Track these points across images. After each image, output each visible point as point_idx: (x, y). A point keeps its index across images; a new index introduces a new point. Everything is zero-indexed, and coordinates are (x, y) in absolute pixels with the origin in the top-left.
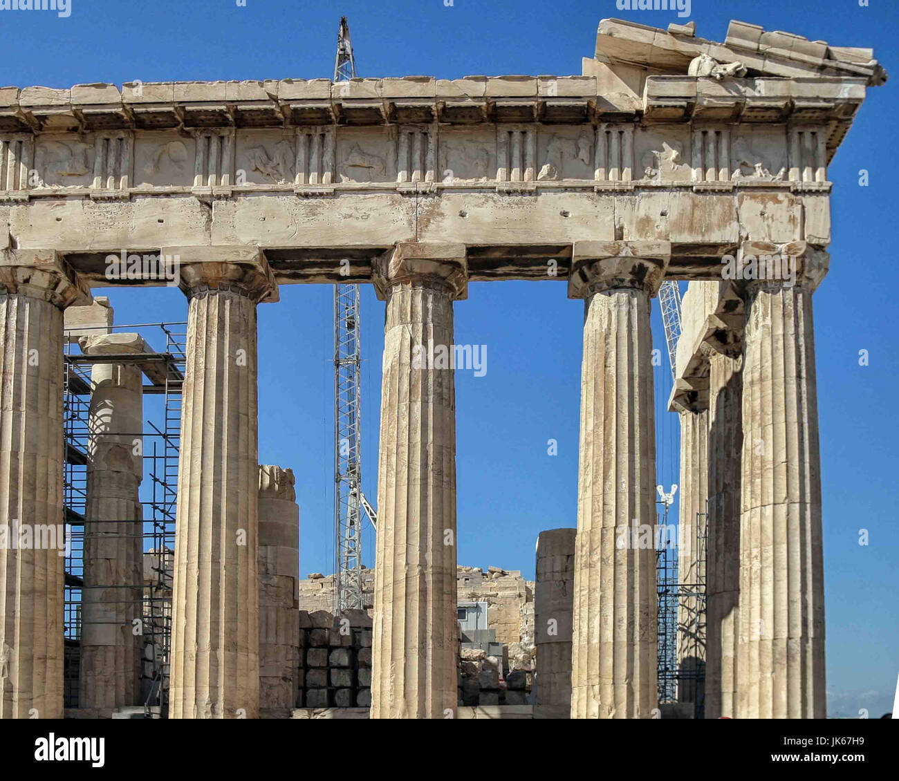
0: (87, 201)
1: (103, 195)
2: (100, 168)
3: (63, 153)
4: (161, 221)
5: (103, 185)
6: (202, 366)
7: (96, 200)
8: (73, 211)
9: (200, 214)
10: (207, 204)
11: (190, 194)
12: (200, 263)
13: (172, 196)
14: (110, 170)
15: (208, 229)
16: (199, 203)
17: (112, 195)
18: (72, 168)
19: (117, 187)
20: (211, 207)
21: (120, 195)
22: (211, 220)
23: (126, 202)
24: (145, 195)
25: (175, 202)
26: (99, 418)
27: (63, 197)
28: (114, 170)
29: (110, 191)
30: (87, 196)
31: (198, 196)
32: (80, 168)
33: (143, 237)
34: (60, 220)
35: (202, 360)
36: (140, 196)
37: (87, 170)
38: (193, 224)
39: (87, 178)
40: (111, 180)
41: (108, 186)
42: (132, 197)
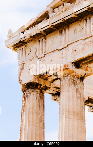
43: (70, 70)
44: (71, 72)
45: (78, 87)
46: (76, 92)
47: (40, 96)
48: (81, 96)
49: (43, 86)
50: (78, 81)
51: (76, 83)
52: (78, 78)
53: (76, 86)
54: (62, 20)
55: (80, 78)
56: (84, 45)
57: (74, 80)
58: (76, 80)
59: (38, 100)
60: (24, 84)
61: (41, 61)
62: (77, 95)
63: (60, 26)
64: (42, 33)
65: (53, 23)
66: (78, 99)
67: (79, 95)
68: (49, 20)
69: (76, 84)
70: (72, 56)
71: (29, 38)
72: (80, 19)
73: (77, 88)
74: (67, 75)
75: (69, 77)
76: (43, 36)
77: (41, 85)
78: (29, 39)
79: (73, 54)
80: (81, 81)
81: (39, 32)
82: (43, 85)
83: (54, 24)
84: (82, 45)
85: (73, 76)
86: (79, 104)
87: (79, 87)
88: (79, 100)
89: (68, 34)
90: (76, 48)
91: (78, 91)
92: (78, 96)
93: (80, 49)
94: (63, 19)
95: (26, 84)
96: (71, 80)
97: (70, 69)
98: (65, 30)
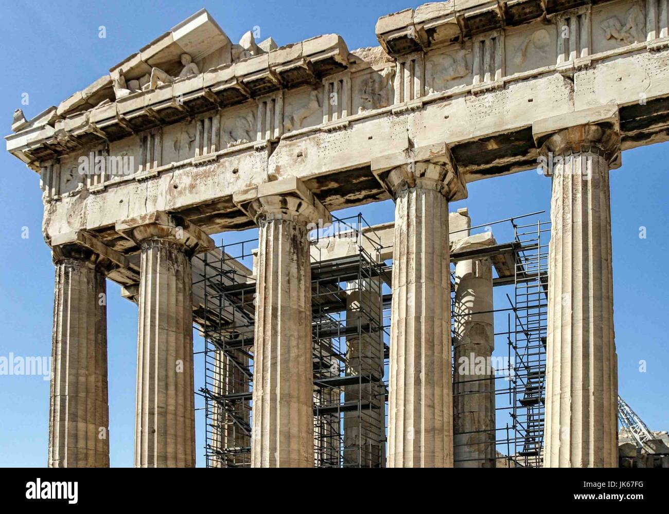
0: (468, 98)
1: (482, 88)
2: (478, 67)
3: (447, 62)
4: (530, 101)
5: (482, 80)
6: (570, 221)
7: (476, 94)
8: (458, 107)
9: (564, 87)
10: (569, 78)
11: (555, 71)
12: (567, 129)
13: (539, 77)
14: (486, 67)
15: (571, 98)
16: (562, 78)
17: (490, 86)
18: (455, 72)
19: (492, 79)
20: (572, 80)
21: (496, 84)
22: (573, 91)
23: (501, 91)
24: (516, 81)
25: (541, 81)
26: (463, 304)
27: (449, 97)
28: (490, 66)
29: (488, 83)
30: (469, 92)
31: (562, 72)
32: (462, 71)
33: (516, 117)
34: (448, 117)
35: (569, 216)
36: (513, 83)
37: (467, 71)
38: (558, 97)
39: (467, 79)
40: (487, 75)
41: (485, 80)
42: (506, 85)
43: (163, 229)
44: (165, 234)
45: (179, 269)
46: (174, 278)
47: (96, 278)
48: (185, 289)
49: (103, 259)
50: (181, 257)
51: (176, 258)
52: (179, 250)
53: (175, 266)
54: (147, 109)
55: (183, 250)
56: (196, 177)
57: (170, 253)
58: (175, 252)
59: (93, 286)
60: (58, 246)
61: (98, 199)
62: (177, 284)
63: (141, 126)
64: (99, 134)
65: (125, 114)
66: (179, 292)
67: (181, 286)
68: (115, 104)
69: (176, 262)
70: (169, 197)
71: (68, 141)
72: (189, 119)
73: (177, 271)
74: (156, 238)
75: (160, 245)
76: (100, 144)
77: (98, 255)
78: (69, 145)
79: (170, 193)
80: (187, 258)
81: (92, 131)
82: (101, 257)
83: (128, 117)
84: (190, 177)
85: (169, 243)
86: (181, 304)
87: (181, 269)
88: (181, 294)
89: (160, 148)
90: (177, 181)
91: (181, 278)
92: (180, 288)
93: (187, 186)
94: (149, 107)
95: (61, 246)
96: (164, 251)
97: (164, 227)
98: (153, 136)
